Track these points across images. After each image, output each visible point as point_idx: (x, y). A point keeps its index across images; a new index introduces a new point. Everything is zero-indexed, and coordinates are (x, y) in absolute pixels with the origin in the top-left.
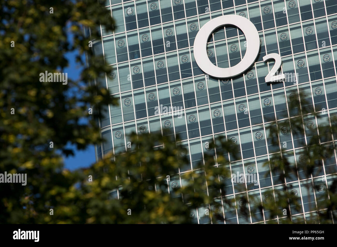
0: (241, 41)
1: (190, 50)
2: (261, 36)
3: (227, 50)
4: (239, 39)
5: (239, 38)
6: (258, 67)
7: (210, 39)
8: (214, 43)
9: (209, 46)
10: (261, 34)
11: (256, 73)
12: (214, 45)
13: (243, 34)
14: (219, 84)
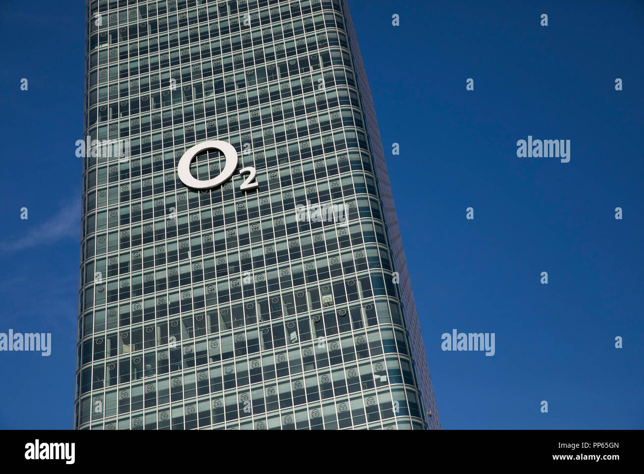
0: (221, 161)
1: (175, 171)
2: (239, 157)
3: (209, 169)
4: (219, 160)
5: (219, 158)
6: (235, 180)
7: (193, 160)
8: (197, 164)
9: (192, 166)
10: (240, 155)
11: (233, 185)
12: (197, 165)
13: (224, 155)
14: (199, 195)
